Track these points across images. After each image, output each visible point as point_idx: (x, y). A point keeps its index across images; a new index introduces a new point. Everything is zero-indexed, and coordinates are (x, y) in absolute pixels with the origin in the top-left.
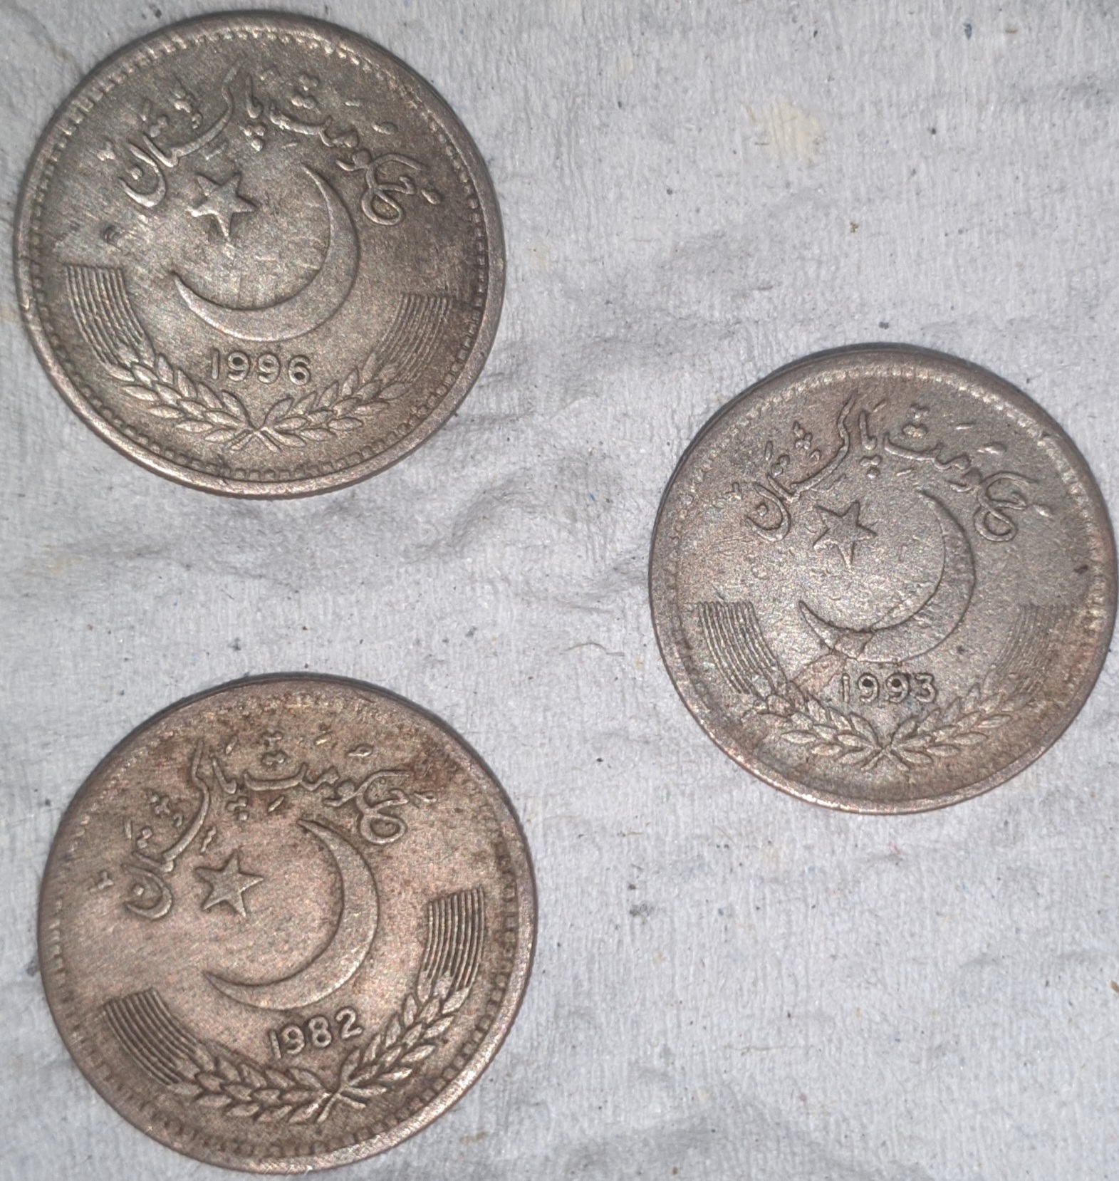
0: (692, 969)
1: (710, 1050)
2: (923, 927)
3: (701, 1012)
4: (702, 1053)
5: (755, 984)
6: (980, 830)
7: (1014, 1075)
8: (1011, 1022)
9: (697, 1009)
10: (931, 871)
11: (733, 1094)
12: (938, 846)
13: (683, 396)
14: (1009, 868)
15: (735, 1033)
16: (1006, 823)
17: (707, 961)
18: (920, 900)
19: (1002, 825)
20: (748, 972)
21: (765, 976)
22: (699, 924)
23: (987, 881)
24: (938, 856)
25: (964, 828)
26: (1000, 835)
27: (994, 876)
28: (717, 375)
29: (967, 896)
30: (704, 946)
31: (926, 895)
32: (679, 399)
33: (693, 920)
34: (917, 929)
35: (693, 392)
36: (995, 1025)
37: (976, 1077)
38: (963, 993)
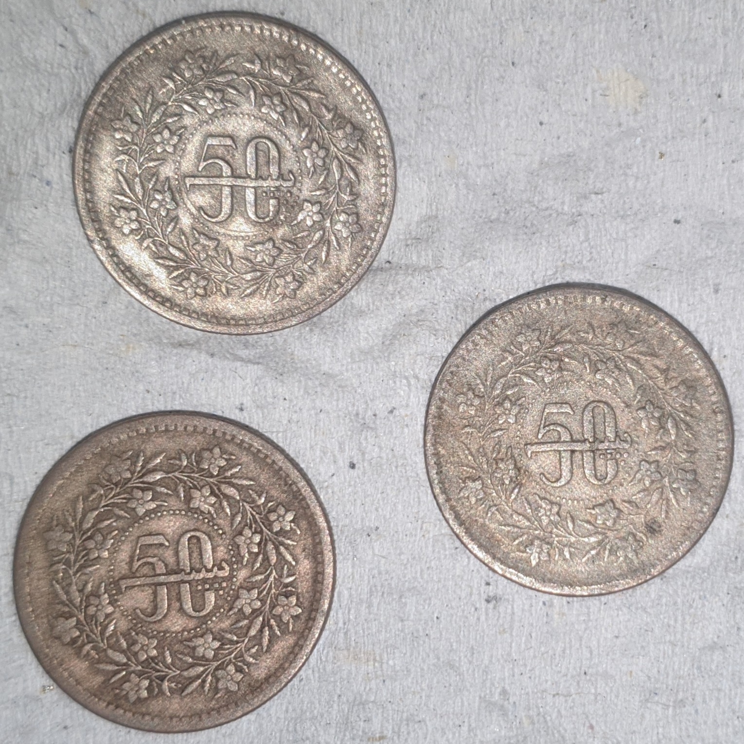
0: (524, 639)
1: (533, 692)
2: (676, 621)
3: (528, 668)
4: (527, 694)
5: (564, 651)
6: (718, 560)
7: (730, 724)
8: (731, 690)
9: (525, 665)
10: (683, 585)
11: (546, 722)
12: (691, 569)
13: (540, 262)
14: (736, 588)
15: (549, 683)
16: (736, 558)
17: (533, 635)
18: (675, 603)
19: (733, 559)
20: (560, 644)
21: (571, 647)
22: (530, 611)
23: (721, 594)
24: (689, 576)
25: (708, 559)
26: (731, 565)
27: (725, 591)
28: (564, 249)
29: (707, 603)
30: (532, 625)
31: (679, 600)
32: (538, 264)
33: (526, 607)
34: (672, 622)
35: (547, 260)
36: (719, 690)
37: (705, 723)
38: (699, 668)
